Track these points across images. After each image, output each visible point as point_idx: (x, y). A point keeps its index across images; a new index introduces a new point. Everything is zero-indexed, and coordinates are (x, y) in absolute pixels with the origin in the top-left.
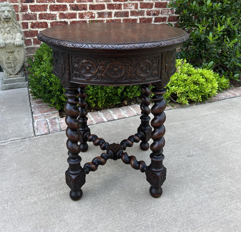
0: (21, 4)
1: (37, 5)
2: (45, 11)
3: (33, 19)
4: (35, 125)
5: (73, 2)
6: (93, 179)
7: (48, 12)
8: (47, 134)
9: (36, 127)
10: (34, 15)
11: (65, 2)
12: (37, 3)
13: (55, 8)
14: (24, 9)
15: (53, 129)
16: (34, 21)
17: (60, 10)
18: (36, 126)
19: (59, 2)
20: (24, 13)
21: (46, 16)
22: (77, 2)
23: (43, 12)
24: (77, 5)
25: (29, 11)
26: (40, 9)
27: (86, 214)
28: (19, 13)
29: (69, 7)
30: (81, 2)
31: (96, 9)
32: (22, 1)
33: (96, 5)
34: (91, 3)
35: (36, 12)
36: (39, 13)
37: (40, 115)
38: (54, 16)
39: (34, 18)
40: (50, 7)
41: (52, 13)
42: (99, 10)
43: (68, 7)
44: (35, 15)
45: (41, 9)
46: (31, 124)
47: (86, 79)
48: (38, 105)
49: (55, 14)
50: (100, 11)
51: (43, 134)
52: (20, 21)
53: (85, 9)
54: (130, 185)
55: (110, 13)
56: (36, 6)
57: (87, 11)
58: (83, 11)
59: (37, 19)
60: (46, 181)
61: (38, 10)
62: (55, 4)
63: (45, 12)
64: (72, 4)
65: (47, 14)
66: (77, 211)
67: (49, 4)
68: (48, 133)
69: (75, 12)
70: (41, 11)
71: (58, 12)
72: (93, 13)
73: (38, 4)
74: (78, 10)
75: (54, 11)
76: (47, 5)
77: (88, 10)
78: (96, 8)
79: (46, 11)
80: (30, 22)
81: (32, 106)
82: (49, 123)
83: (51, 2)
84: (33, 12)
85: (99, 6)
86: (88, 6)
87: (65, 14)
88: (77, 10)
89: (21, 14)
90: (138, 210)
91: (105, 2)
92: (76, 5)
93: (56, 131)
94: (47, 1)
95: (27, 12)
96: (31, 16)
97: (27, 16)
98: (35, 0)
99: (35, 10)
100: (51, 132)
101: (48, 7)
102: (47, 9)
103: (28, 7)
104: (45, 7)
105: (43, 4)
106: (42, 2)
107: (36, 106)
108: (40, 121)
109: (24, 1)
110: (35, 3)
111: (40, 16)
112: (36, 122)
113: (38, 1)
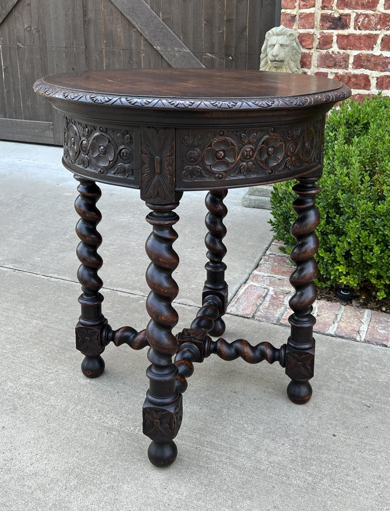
0: (321, 31)
1: (354, 35)
2: (369, 50)
3: (341, 66)
4: (242, 291)
7: (377, 51)
8: (247, 318)
9: (238, 296)
10: (343, 58)
12: (356, 30)
14: (326, 42)
15: (266, 312)
16: (341, 72)
18: (240, 294)
20: (324, 52)
21: (369, 61)
23: (365, 52)
25: (335, 48)
26: (358, 45)
28: (312, 51)
32: (323, 26)
35: (348, 52)
36: (356, 53)
37: (267, 274)
38: (389, 63)
39: (343, 63)
40: (382, 40)
44: (346, 58)
45: (361, 44)
46: (237, 286)
48: (279, 254)
51: (240, 314)
52: (312, 69)
56: (351, 38)
59: (348, 66)
61: (354, 47)
63: (370, 52)
65: (374, 56)
67: (382, 33)
68: (250, 316)
70: (361, 49)
73: (358, 32)
76: (377, 35)
79: (372, 48)
80: (331, 73)
81: (268, 253)
82: (268, 298)
83: (388, 30)
84: (342, 51)
89: (318, 54)
93: (268, 319)
94: (379, 27)
95: (330, 51)
96: (337, 60)
97: (328, 59)
98: (352, 24)
99: (347, 46)
100: (258, 317)
101: (379, 41)
102: (375, 46)
103: (333, 38)
104: (372, 39)
105: (367, 32)
106: (366, 28)
107: (275, 254)
108: (255, 286)
109: (328, 24)
110: (351, 30)
111: (356, 61)
112: (246, 286)
113: (358, 25)
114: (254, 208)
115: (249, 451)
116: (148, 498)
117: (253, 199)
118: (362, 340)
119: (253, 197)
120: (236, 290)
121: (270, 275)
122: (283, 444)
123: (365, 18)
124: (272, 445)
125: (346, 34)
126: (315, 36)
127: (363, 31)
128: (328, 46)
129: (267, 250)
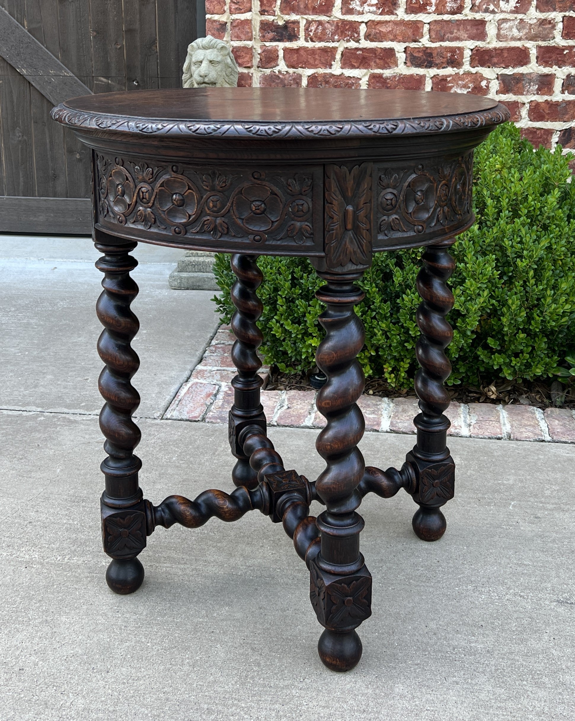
0: (262, 44)
1: (305, 49)
2: (326, 68)
4: (184, 391)
5: (415, 41)
6: (205, 561)
7: (336, 69)
8: (195, 421)
9: (180, 397)
10: (294, 79)
11: (392, 40)
12: (307, 41)
13: (357, 57)
14: (269, 58)
15: (221, 412)
17: (372, 64)
18: (182, 395)
19: (372, 40)
20: (268, 71)
21: (327, 82)
22: (432, 40)
23: (321, 71)
24: (429, 51)
25: (282, 66)
26: (311, 61)
28: (252, 70)
29: (401, 57)
30: (443, 40)
31: (494, 65)
32: (264, 36)
33: (495, 49)
34: (480, 44)
35: (300, 71)
36: (310, 72)
37: (216, 368)
38: (353, 84)
40: (342, 55)
41: (349, 72)
42: (506, 67)
43: (398, 55)
44: (298, 79)
45: (315, 60)
46: (176, 386)
49: (356, 76)
50: (509, 71)
51: (184, 417)
53: (455, 62)
54: (290, 612)
55: (548, 78)
56: (302, 52)
57: (461, 72)
58: (449, 71)
60: (90, 527)
61: (306, 65)
62: (361, 46)
63: (328, 71)
64: (413, 45)
65: (333, 75)
67: (341, 46)
68: (199, 419)
69: (421, 71)
70: (315, 66)
71: (365, 71)
72: (482, 78)
73: (310, 45)
74: (430, 65)
75: (353, 67)
76: (335, 49)
77: (466, 67)
78: (495, 60)
79: (330, 66)
81: (214, 342)
82: (220, 396)
83: (348, 41)
84: (291, 71)
85: (506, 55)
86: (467, 54)
87: (387, 78)
88: (427, 67)
89: (260, 74)
90: (253, 678)
91: (531, 40)
92: (427, 48)
94: (336, 37)
95: (276, 70)
96: (286, 82)
97: (274, 82)
98: (302, 34)
99: (298, 64)
100: (210, 418)
101: (338, 56)
102: (333, 63)
103: (279, 53)
104: (330, 54)
105: (322, 44)
106: (321, 40)
107: (223, 344)
108: (201, 383)
109: (271, 35)
110: (301, 43)
111: (311, 83)
112: (189, 385)
113: (310, 35)
114: (187, 289)
115: (221, 559)
116: (97, 624)
117: (185, 277)
119: (184, 275)
120: (175, 391)
121: (219, 368)
122: (262, 546)
123: (318, 26)
124: (248, 549)
125: (295, 47)
126: (254, 51)
127: (317, 43)
128: (273, 64)
129: (212, 340)
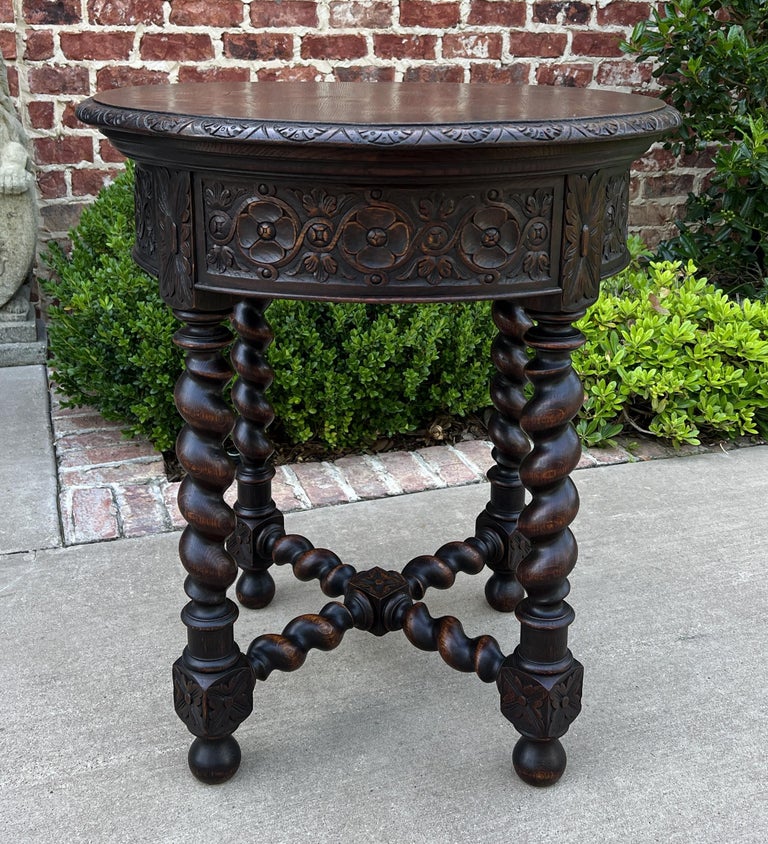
0: (28, 27)
1: (91, 34)
2: (121, 59)
3: (75, 90)
4: (67, 504)
5: (235, 25)
6: (287, 708)
7: (135, 61)
8: (113, 539)
9: (69, 513)
10: (78, 74)
11: (206, 24)
12: (93, 24)
13: (162, 46)
14: (39, 47)
15: (139, 521)
16: (77, 99)
17: (182, 53)
18: (69, 510)
19: (179, 24)
20: (39, 64)
21: (124, 78)
22: (254, 25)
23: (115, 63)
24: (252, 38)
25: (59, 57)
26: (101, 51)
27: (251, 835)
28: (16, 64)
29: (218, 45)
30: (268, 25)
31: (329, 56)
32: (30, 17)
33: (328, 37)
34: (311, 30)
35: (85, 63)
36: (99, 64)
37: (87, 467)
38: (159, 80)
39: (78, 84)
40: (142, 43)
41: (153, 65)
42: (342, 59)
43: (214, 43)
44: (83, 75)
45: (106, 48)
46: (51, 503)
47: (258, 274)
48: (82, 431)
49: (162, 69)
50: (346, 64)
51: (97, 538)
52: (20, 98)
53: (283, 53)
54: (437, 738)
55: (388, 72)
56: (86, 38)
57: (291, 64)
58: (276, 63)
59: (89, 89)
60: (97, 710)
61: (94, 55)
62: (165, 31)
63: (124, 63)
64: (232, 31)
65: (132, 69)
66: (215, 823)
67: (140, 31)
68: (117, 535)
69: (243, 64)
70: (106, 57)
71: (174, 63)
72: (317, 72)
73: (96, 29)
74: (254, 56)
75: (157, 58)
76: (131, 34)
77: (297, 59)
78: (329, 50)
79: (127, 57)
80: (59, 102)
81: (59, 434)
82: (122, 501)
83: (148, 24)
84: (73, 63)
85: (341, 44)
86: (297, 42)
87: (202, 73)
88: (250, 58)
89: (27, 69)
90: (464, 828)
91: (367, 26)
92: (249, 35)
93: (149, 530)
94: (132, 19)
95: (51, 62)
96: (67, 78)
97: (49, 78)
98: (85, 14)
99: (82, 54)
100: (130, 532)
101: (136, 44)
102: (130, 52)
103: (54, 40)
104: (124, 41)
105: (113, 28)
106: (111, 22)
107: (73, 434)
108: (85, 490)
109: (40, 15)
110: (84, 25)
111: (102, 79)
112: (68, 494)
113: (95, 15)
118: (310, 505)
121: (93, 466)
123: (106, 4)
125: (77, 32)
126: (17, 36)
127: (106, 26)
128: (46, 55)
129: (53, 433)
